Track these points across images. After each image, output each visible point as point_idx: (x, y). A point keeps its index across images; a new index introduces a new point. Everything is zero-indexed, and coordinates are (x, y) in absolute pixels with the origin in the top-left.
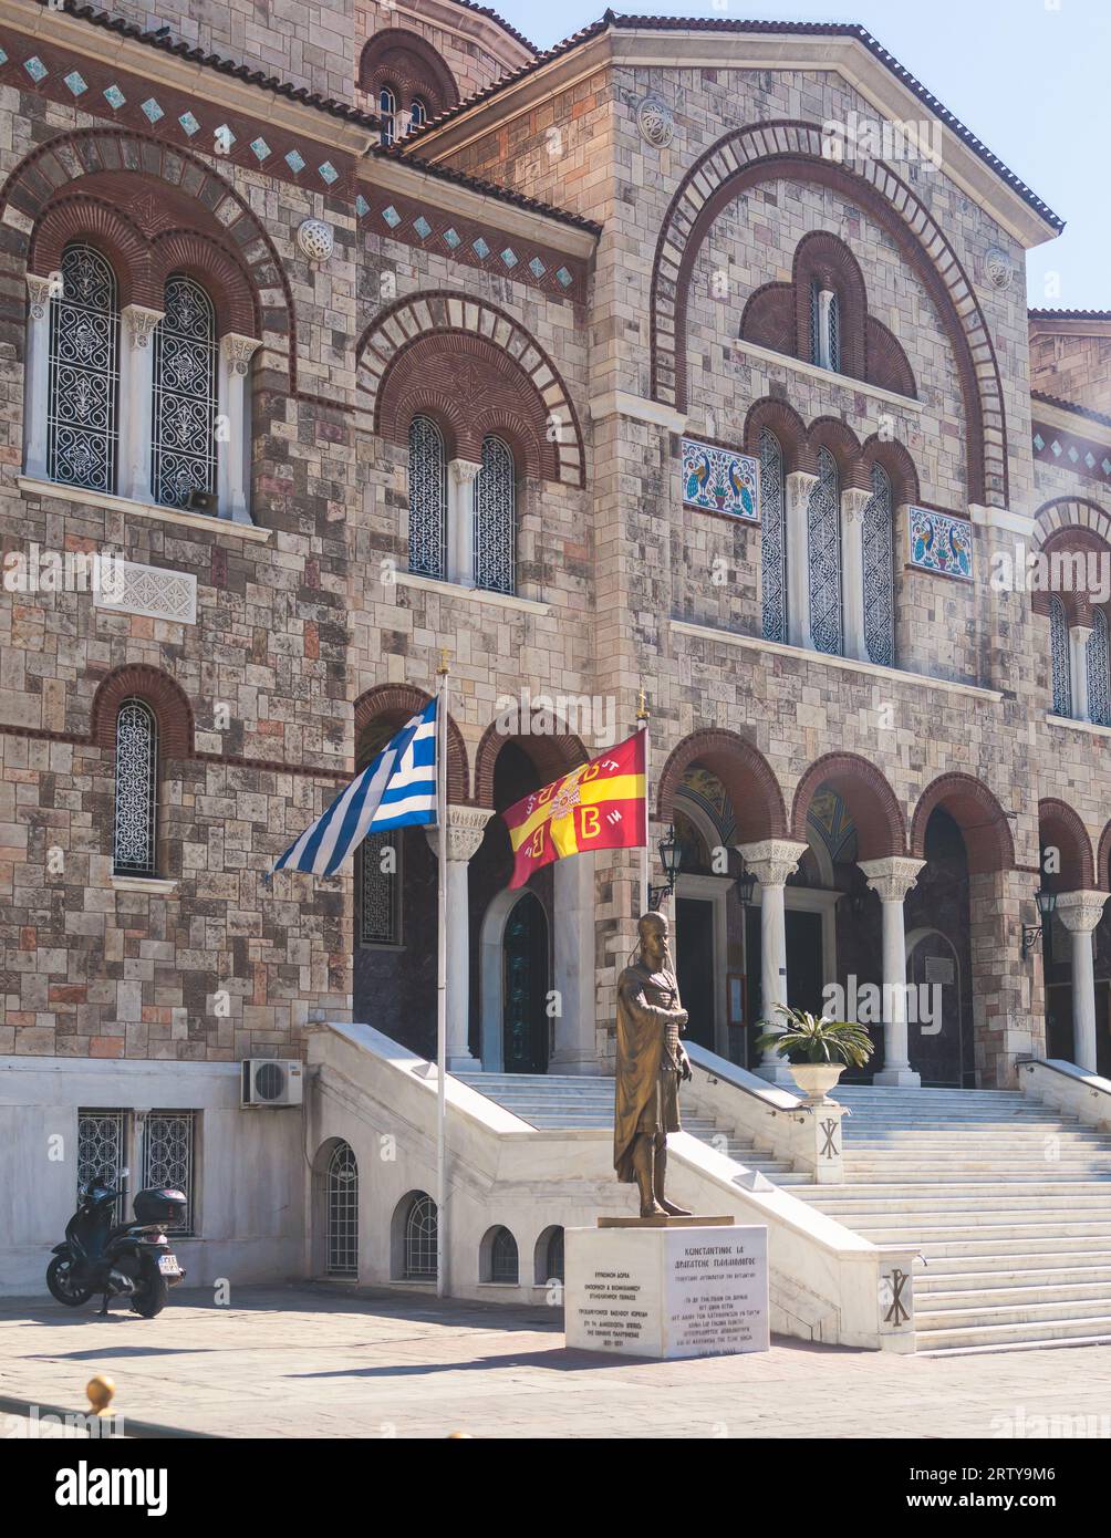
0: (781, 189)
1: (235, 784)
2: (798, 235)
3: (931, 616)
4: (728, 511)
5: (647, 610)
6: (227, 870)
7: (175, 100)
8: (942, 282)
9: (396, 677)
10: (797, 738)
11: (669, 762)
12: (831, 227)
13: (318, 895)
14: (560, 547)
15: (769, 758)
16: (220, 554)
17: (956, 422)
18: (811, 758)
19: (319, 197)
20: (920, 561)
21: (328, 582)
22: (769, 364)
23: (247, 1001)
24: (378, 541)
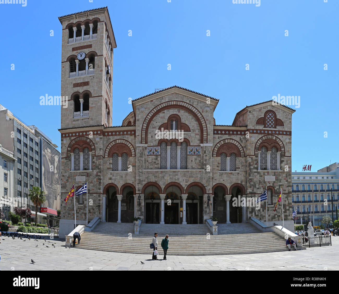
0: (165, 111)
2: (168, 116)
3: (192, 161)
4: (155, 154)
5: (140, 169)
8: (196, 114)
9: (110, 182)
10: (165, 181)
11: (143, 186)
12: (174, 113)
13: (98, 205)
14: (132, 164)
15: (160, 184)
16: (88, 174)
17: (198, 133)
18: (167, 183)
19: (98, 135)
20: (190, 154)
21: (99, 174)
24: (108, 169)
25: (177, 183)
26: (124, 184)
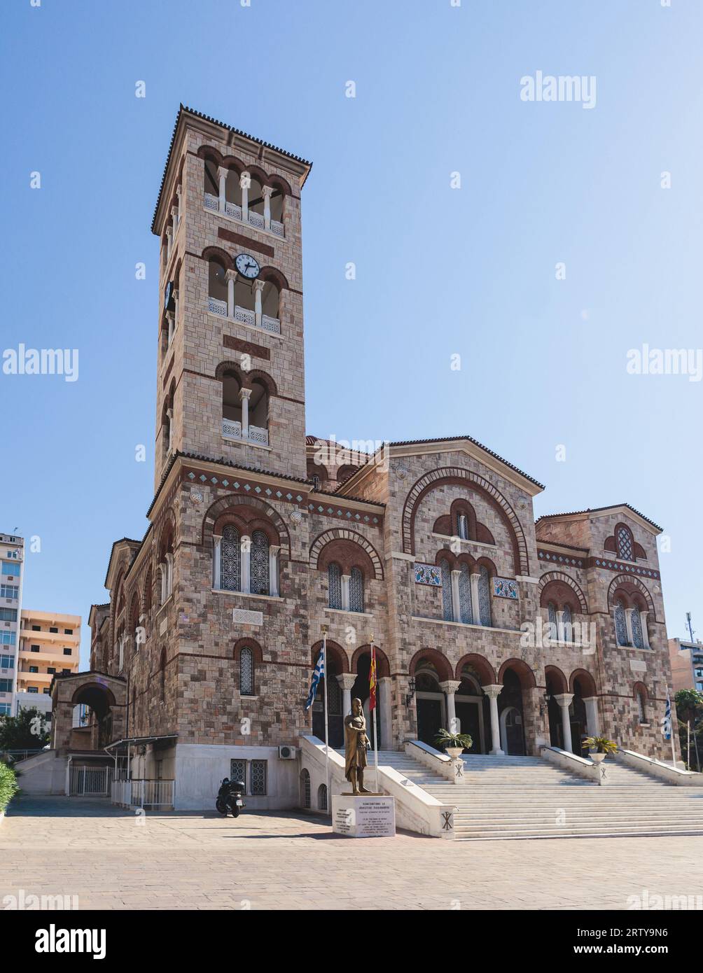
0: (445, 487)
1: (275, 669)
2: (452, 500)
3: (503, 610)
4: (431, 583)
5: (404, 614)
6: (273, 693)
7: (254, 484)
8: (503, 509)
9: (326, 637)
10: (456, 650)
11: (413, 658)
12: (463, 497)
14: (377, 598)
15: (447, 656)
16: (269, 606)
17: (510, 551)
18: (461, 655)
19: (297, 506)
20: (499, 594)
21: (302, 612)
22: (443, 539)
23: (280, 730)
24: (319, 600)
25: (480, 655)
26: (360, 647)
